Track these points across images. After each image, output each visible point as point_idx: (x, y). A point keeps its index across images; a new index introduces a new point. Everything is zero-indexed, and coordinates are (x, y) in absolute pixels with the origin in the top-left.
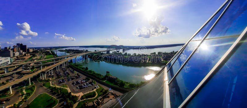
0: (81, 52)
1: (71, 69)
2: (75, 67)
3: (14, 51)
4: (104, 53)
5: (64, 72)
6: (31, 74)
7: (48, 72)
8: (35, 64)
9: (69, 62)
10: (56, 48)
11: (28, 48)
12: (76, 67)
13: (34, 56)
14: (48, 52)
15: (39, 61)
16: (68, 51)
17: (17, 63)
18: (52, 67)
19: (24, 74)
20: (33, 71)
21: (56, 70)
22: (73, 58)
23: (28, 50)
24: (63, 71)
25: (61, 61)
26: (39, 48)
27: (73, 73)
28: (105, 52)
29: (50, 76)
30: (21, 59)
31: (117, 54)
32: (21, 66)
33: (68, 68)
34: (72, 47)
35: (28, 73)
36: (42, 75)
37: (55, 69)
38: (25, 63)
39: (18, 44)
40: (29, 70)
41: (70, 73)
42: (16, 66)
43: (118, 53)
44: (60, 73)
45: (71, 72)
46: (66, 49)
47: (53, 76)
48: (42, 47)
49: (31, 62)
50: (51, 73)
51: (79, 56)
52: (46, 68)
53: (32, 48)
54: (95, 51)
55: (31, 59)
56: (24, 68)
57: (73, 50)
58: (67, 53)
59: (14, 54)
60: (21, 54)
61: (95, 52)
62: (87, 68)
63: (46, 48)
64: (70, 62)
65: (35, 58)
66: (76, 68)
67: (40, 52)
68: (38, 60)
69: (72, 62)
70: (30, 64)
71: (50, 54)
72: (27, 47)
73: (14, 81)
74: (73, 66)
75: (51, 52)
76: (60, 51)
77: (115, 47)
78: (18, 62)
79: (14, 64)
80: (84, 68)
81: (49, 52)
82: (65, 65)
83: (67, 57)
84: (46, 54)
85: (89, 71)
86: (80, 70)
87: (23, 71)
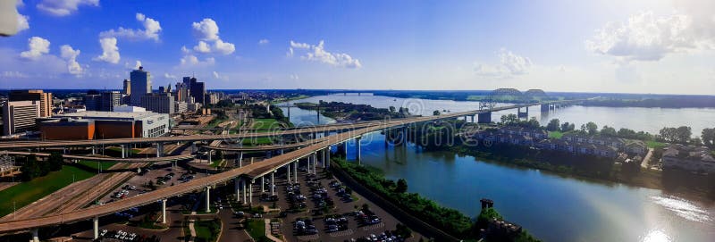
0: (380, 115)
1: (339, 183)
2: (355, 177)
3: (176, 99)
4: (469, 119)
5: (313, 190)
6: (212, 176)
7: (259, 181)
8: (223, 143)
9: (332, 155)
10: (289, 94)
11: (208, 91)
12: (359, 176)
13: (221, 116)
14: (262, 106)
15: (235, 135)
16: (330, 110)
17: (182, 131)
18: (273, 164)
19: (196, 170)
20: (219, 168)
21: (286, 178)
22: (349, 138)
23: (208, 97)
24: (309, 185)
25: (302, 147)
26: (235, 93)
27: (347, 200)
28: (472, 116)
29: (264, 196)
30: (192, 123)
31: (522, 125)
32: (190, 143)
33: (328, 177)
34: (345, 92)
35: (204, 171)
36: (241, 189)
37: (282, 173)
38: (199, 136)
39: (186, 79)
40: (206, 161)
41: (335, 199)
42: (180, 141)
43: (522, 120)
44: (298, 192)
45: (339, 194)
46: (321, 101)
47: (274, 199)
48: (242, 91)
49: (213, 137)
50: (267, 187)
51: (372, 133)
52: (254, 165)
53: (217, 91)
54: (436, 113)
55: (212, 127)
56: (197, 153)
57: (349, 107)
58: (325, 115)
59: (177, 107)
60: (190, 107)
61: (436, 117)
62: (402, 186)
63: (256, 95)
64: (336, 155)
65: (226, 123)
66: (357, 179)
67: (239, 105)
68: (233, 131)
69: (344, 156)
70: (211, 141)
71: (268, 116)
72: (206, 88)
73: (173, 185)
74: (346, 170)
75: (271, 108)
76: (302, 107)
77: (510, 98)
78: (184, 130)
79: (175, 135)
80: (391, 183)
81: (265, 109)
82: (316, 163)
83: (326, 133)
84: (255, 116)
85: (410, 197)
86: (374, 189)
87: (192, 159)
